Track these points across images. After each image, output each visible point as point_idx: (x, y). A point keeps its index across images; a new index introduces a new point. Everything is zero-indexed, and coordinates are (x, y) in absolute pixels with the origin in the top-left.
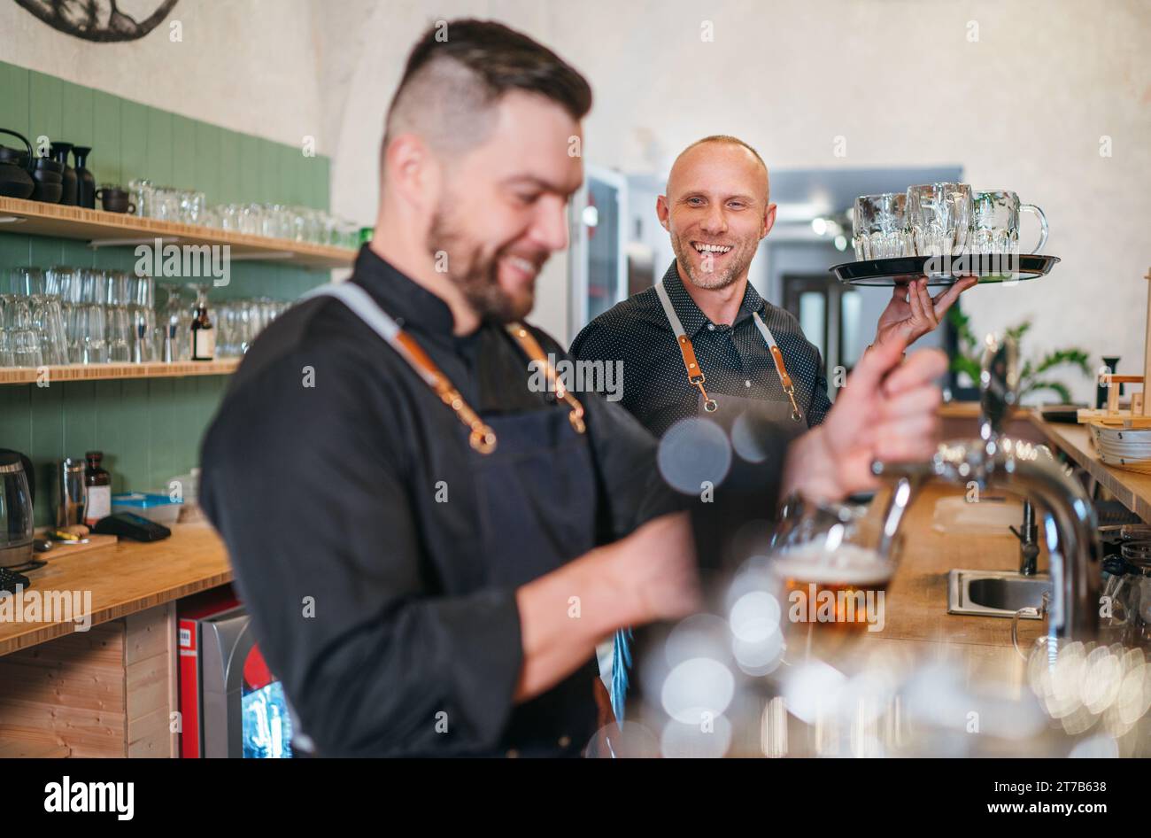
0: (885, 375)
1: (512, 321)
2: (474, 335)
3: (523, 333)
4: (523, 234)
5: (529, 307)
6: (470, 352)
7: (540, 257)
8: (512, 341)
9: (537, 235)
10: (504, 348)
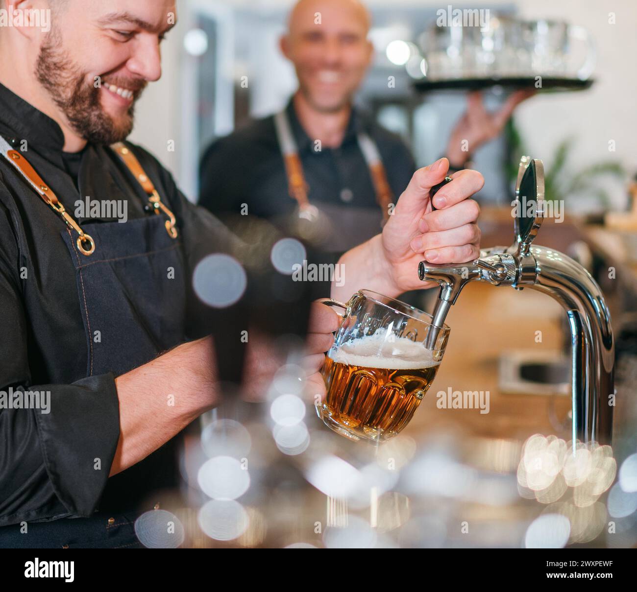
0: (434, 190)
1: (116, 141)
2: (82, 152)
3: (125, 151)
4: (123, 64)
5: (129, 129)
6: (76, 168)
7: (138, 86)
8: (114, 157)
9: (132, 66)
10: (107, 163)
